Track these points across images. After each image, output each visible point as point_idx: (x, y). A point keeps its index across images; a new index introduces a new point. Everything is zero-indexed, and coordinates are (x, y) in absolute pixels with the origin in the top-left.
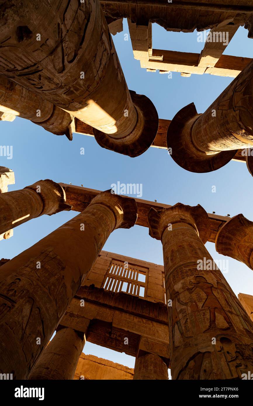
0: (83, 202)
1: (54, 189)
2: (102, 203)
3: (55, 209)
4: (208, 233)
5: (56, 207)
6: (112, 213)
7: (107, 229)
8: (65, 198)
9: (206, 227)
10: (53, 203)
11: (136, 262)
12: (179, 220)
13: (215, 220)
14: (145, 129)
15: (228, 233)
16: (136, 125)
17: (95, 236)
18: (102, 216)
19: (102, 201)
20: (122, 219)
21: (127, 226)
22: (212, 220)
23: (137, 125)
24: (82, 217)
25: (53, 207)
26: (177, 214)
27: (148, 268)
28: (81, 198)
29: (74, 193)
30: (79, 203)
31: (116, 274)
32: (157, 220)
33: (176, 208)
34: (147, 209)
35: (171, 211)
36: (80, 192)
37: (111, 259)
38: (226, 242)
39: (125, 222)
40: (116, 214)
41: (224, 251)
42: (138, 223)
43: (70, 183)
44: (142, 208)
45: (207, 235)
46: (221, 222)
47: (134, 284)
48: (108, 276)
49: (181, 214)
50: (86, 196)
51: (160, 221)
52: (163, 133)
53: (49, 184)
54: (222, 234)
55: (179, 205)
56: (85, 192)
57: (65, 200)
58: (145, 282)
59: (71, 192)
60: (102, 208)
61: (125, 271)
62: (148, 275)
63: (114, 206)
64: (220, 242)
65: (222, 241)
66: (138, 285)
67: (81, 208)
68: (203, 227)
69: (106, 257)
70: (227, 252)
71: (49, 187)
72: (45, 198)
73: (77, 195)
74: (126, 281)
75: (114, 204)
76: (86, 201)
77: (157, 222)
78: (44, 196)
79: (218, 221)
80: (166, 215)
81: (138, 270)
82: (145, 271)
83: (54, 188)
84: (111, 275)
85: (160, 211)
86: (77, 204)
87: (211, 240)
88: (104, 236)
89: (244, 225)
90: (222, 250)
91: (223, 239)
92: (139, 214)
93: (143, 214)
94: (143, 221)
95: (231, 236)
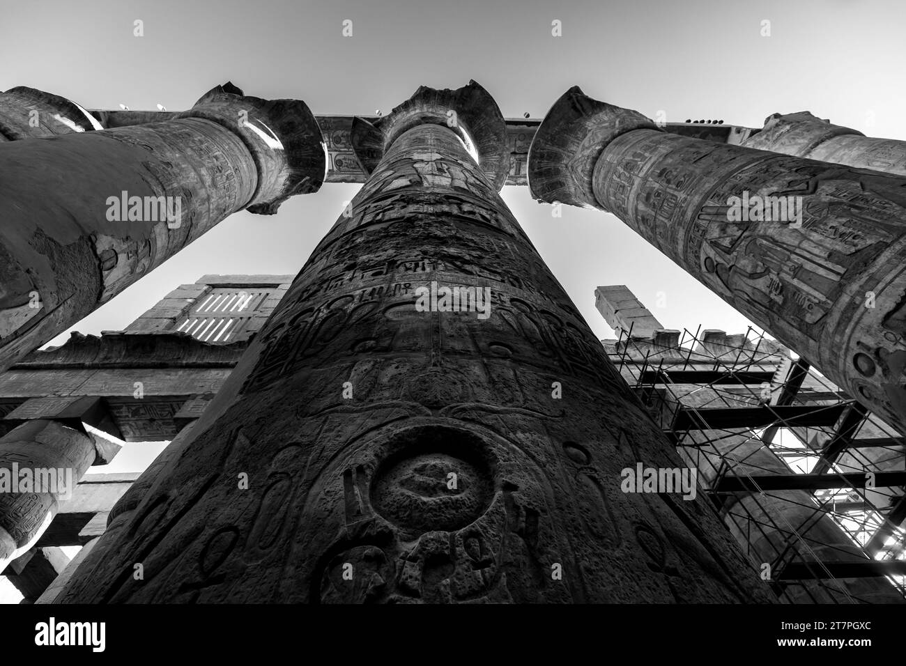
1: (54, 113)
12: (417, 119)
13: (525, 126)
15: (549, 143)
22: (517, 127)
26: (416, 114)
32: (376, 149)
33: (416, 101)
38: (550, 169)
41: (547, 193)
44: (340, 133)
45: (504, 161)
54: (538, 151)
55: (423, 93)
64: (536, 173)
65: (541, 167)
70: (554, 193)
87: (522, 180)
89: (583, 113)
90: (543, 191)
91: (541, 162)
92: (336, 151)
93: (346, 149)
94: (352, 168)
95: (557, 149)
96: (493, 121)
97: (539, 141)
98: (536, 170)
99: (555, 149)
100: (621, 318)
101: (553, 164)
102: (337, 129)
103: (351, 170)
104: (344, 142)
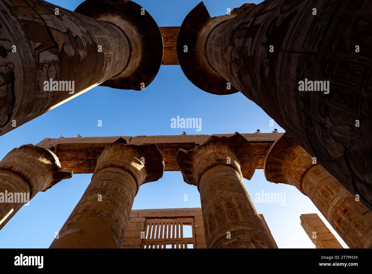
0: (86, 160)
1: (39, 157)
2: (112, 166)
3: (49, 183)
4: (253, 164)
5: (49, 179)
6: (129, 175)
7: (125, 206)
8: (58, 163)
9: (250, 157)
10: (43, 177)
11: (177, 213)
12: (215, 162)
13: (260, 143)
14: (146, 51)
15: (275, 158)
16: (130, 56)
17: (112, 227)
18: (116, 189)
19: (111, 162)
20: (145, 174)
21: (153, 179)
22: (257, 144)
23: (132, 54)
24: (88, 203)
25: (44, 182)
26: (211, 154)
27: (193, 217)
28: (81, 155)
29: (70, 151)
30: (81, 162)
31: (155, 238)
32: (190, 164)
33: (210, 143)
34: (174, 150)
35: (205, 150)
36: (78, 148)
37: (144, 220)
38: (276, 169)
39: (150, 175)
40: (135, 174)
41: (275, 179)
42: (167, 168)
43: (60, 135)
44: (168, 150)
45: (253, 166)
46: (267, 144)
47: (180, 243)
48: (145, 244)
49: (217, 152)
50: (88, 152)
51: (194, 164)
52: (173, 46)
53: (29, 151)
54: (270, 161)
55: (213, 139)
56: (86, 146)
57: (60, 166)
58: (192, 237)
59: (65, 151)
60: (113, 174)
61: (166, 230)
62: (195, 226)
63: (130, 163)
64: (269, 171)
65: (271, 168)
66: (184, 243)
67: (86, 168)
68: (246, 158)
69: (137, 219)
70: (278, 179)
71: (30, 157)
72: (29, 176)
73: (75, 153)
74: (168, 242)
75: (129, 160)
76: (90, 158)
77: (191, 166)
78: (26, 175)
79: (264, 144)
80: (199, 156)
81: (182, 223)
82: (189, 222)
83: (39, 155)
84: (149, 241)
85: (191, 152)
86: (78, 164)
87: (259, 167)
88: (123, 218)
89: (292, 145)
90: (273, 178)
91: (271, 166)
92: (165, 157)
93: (171, 157)
94: (173, 165)
95: (279, 160)
96: (247, 149)
97: (270, 157)
98: (269, 169)
99: (278, 160)
100: (319, 241)
101: (277, 167)
102: (166, 148)
103: (172, 165)
104: (170, 153)
